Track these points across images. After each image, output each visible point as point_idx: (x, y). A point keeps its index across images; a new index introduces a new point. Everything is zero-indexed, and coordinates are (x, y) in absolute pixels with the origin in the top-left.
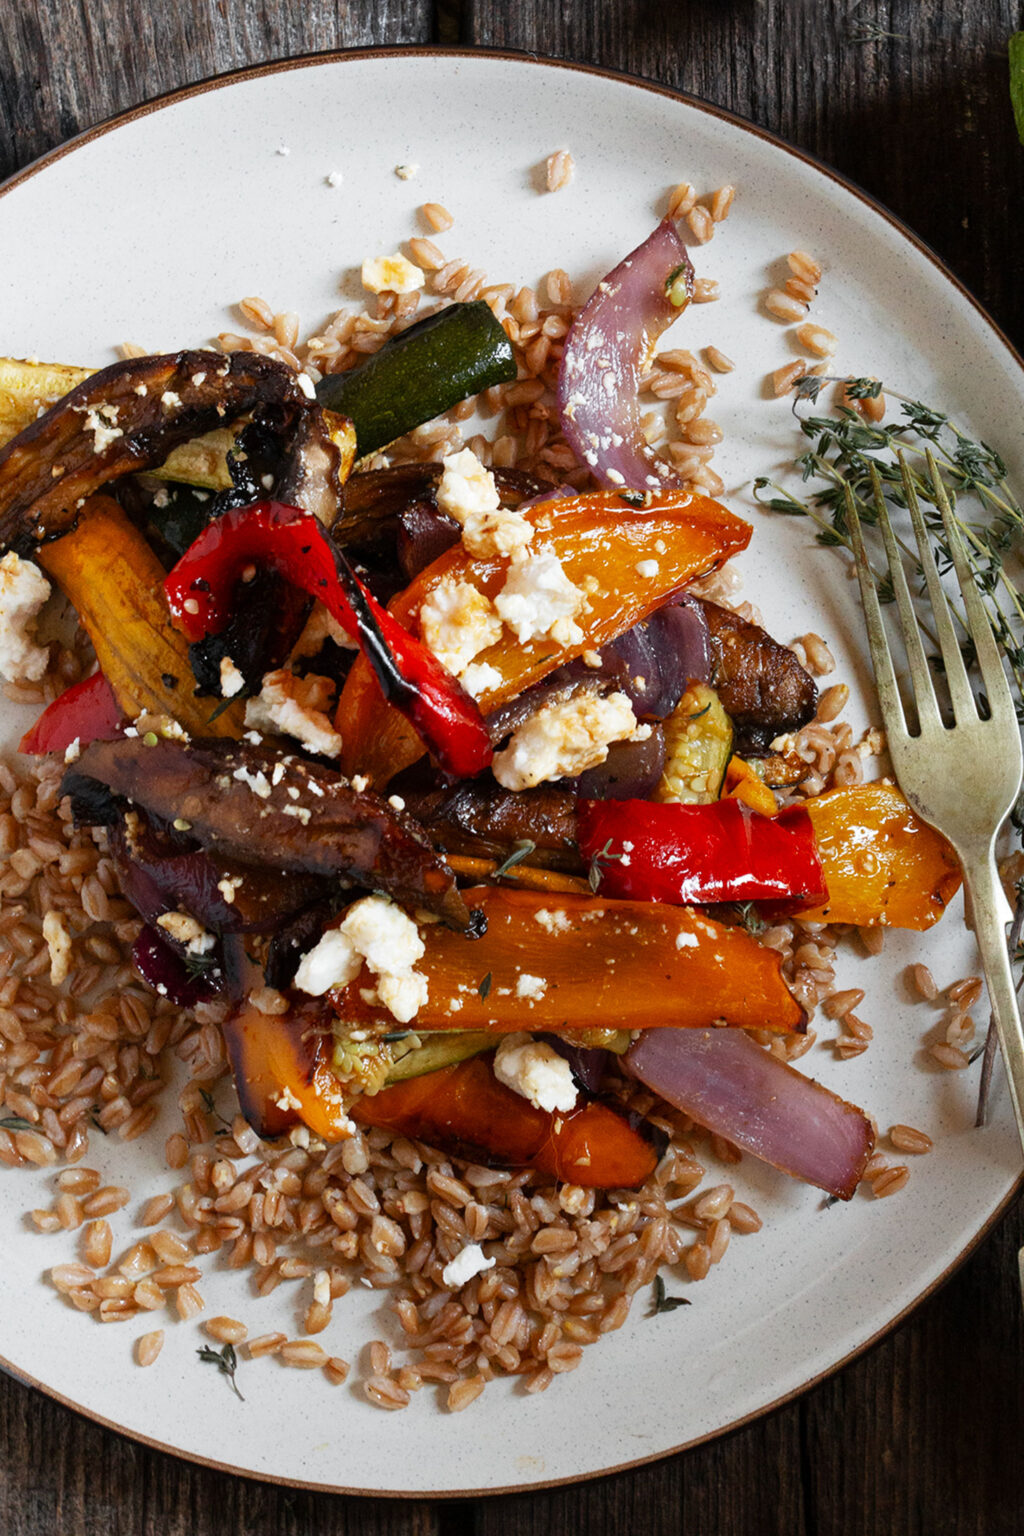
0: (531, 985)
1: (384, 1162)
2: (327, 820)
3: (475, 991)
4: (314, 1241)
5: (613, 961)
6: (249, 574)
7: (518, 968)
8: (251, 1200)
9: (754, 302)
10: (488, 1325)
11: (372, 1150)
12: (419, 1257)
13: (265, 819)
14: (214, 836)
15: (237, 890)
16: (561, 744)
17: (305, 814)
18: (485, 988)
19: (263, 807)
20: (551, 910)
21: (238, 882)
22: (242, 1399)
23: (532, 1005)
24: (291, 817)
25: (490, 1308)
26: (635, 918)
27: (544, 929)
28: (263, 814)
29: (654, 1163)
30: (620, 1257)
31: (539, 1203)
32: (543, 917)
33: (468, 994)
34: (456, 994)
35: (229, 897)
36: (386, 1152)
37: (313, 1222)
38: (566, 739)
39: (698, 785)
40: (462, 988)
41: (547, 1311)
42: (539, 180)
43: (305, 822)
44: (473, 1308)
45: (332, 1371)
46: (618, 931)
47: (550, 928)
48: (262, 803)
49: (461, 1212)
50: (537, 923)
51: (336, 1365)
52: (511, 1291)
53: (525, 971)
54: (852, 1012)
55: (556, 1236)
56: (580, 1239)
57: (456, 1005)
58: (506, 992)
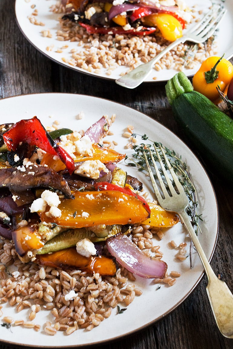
0: (85, 214)
1: (49, 276)
2: (38, 173)
3: (72, 216)
4: (32, 296)
5: (104, 208)
6: (21, 143)
7: (82, 211)
8: (16, 287)
9: (121, 136)
10: (76, 312)
11: (46, 273)
12: (59, 296)
13: (24, 177)
14: (12, 184)
15: (16, 198)
16: (90, 164)
17: (33, 173)
18: (74, 215)
19: (24, 174)
20: (89, 195)
21: (17, 196)
22: (12, 333)
23: (86, 218)
24: (30, 175)
25: (76, 308)
26: (109, 196)
27: (88, 199)
28: (24, 176)
29: (116, 270)
30: (109, 297)
31: (88, 278)
32: (88, 196)
33: (70, 216)
34: (68, 216)
35: (15, 200)
36: (50, 273)
37: (31, 291)
38: (91, 163)
39: (120, 183)
40: (69, 215)
41: (91, 311)
42: (78, 118)
43: (33, 175)
44: (72, 308)
45: (36, 328)
46: (105, 199)
47: (89, 198)
48: (23, 173)
49: (69, 282)
50: (86, 198)
51: (37, 326)
52: (82, 303)
53: (84, 211)
54: (158, 250)
55: (93, 286)
56: (99, 287)
57: (68, 218)
58: (80, 216)
